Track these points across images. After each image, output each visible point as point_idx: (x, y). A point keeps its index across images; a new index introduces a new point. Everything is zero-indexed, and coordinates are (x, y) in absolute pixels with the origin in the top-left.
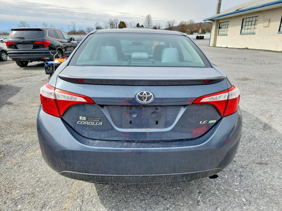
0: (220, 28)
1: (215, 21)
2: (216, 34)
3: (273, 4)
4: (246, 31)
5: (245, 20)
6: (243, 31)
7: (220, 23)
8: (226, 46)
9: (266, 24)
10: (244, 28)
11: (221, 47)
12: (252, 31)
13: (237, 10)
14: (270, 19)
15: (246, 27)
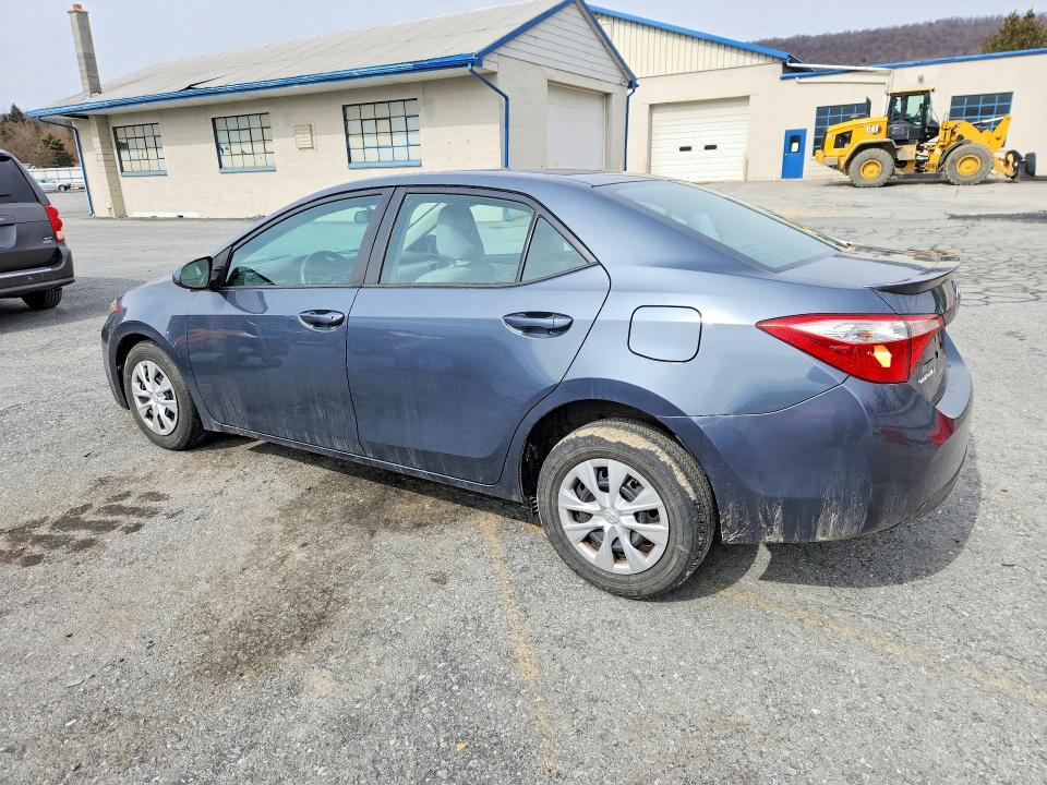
0: (121, 147)
1: (93, 121)
2: (115, 171)
3: (318, 81)
4: (238, 162)
5: (220, 124)
6: (226, 160)
7: (115, 129)
8: (174, 215)
9: (305, 140)
10: (226, 152)
11: (154, 219)
12: (260, 161)
13: (189, 88)
14: (310, 126)
15: (236, 149)
